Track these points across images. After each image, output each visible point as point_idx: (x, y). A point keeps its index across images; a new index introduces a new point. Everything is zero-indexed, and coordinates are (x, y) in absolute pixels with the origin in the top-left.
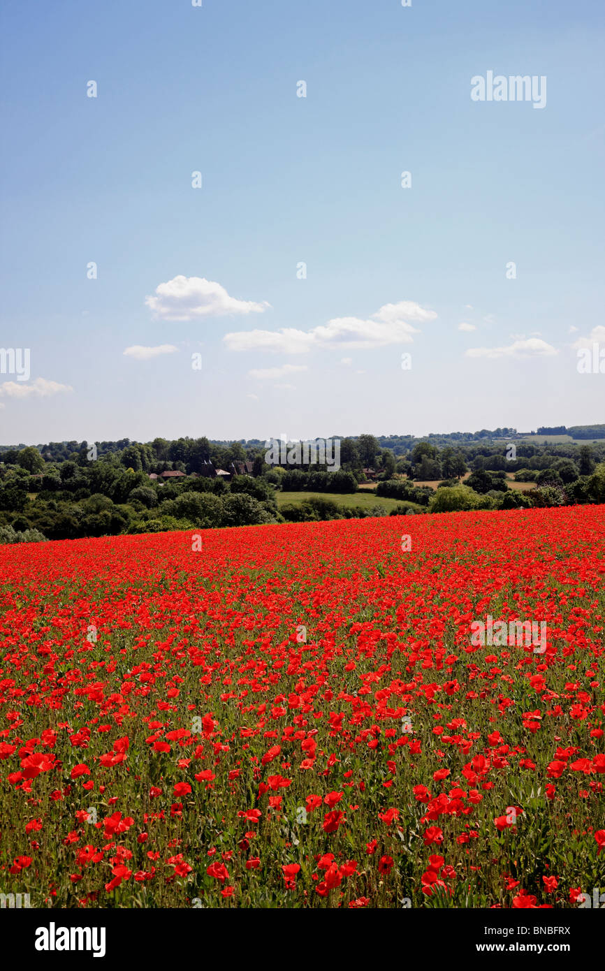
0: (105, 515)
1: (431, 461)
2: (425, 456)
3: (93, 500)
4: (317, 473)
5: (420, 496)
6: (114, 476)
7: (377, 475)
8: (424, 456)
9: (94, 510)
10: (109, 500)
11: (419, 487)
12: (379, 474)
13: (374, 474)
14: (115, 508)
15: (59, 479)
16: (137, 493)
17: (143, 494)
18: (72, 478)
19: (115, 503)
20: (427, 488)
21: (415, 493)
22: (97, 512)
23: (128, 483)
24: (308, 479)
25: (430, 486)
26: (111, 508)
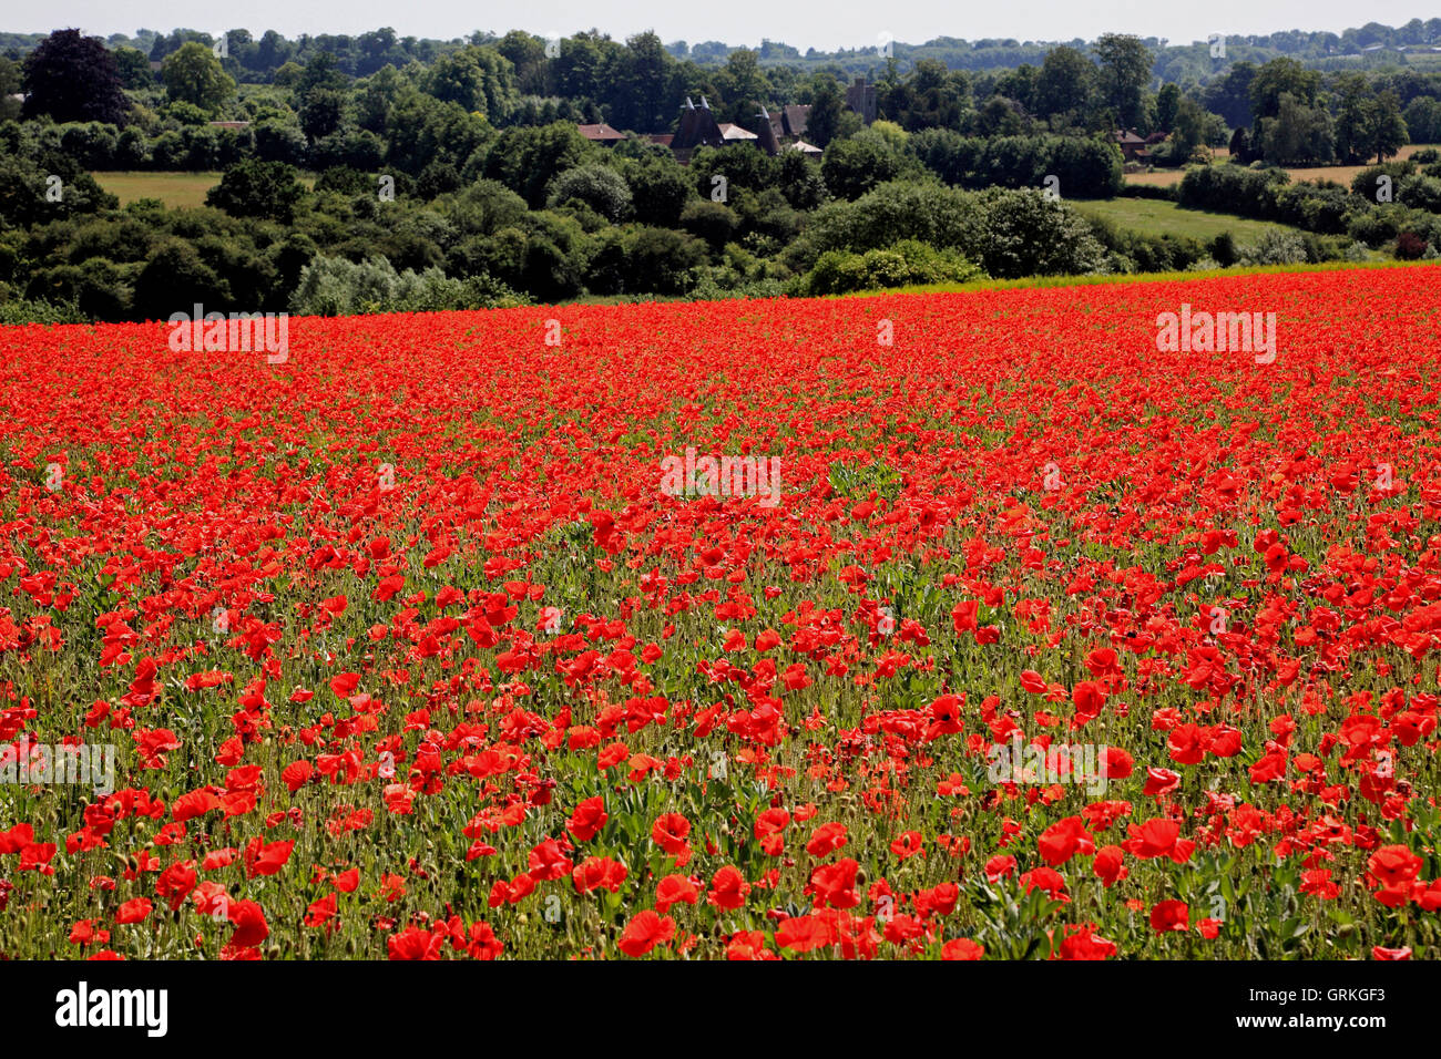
0: (511, 239)
1: (1303, 112)
2: (1289, 95)
3: (475, 198)
4: (1005, 140)
5: (1314, 208)
6: (472, 134)
7: (1151, 150)
8: (1286, 97)
9: (477, 223)
10: (515, 198)
11: (1308, 185)
12: (1156, 147)
13: (1140, 146)
14: (533, 221)
15: (298, 135)
16: (576, 181)
17: (596, 185)
18: (336, 135)
19: (532, 208)
20: (1330, 186)
21: (1296, 199)
22: (487, 228)
23: (529, 154)
24: (978, 157)
25: (1337, 181)
26: (523, 219)
